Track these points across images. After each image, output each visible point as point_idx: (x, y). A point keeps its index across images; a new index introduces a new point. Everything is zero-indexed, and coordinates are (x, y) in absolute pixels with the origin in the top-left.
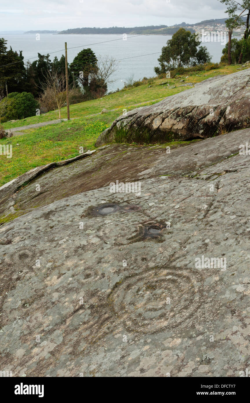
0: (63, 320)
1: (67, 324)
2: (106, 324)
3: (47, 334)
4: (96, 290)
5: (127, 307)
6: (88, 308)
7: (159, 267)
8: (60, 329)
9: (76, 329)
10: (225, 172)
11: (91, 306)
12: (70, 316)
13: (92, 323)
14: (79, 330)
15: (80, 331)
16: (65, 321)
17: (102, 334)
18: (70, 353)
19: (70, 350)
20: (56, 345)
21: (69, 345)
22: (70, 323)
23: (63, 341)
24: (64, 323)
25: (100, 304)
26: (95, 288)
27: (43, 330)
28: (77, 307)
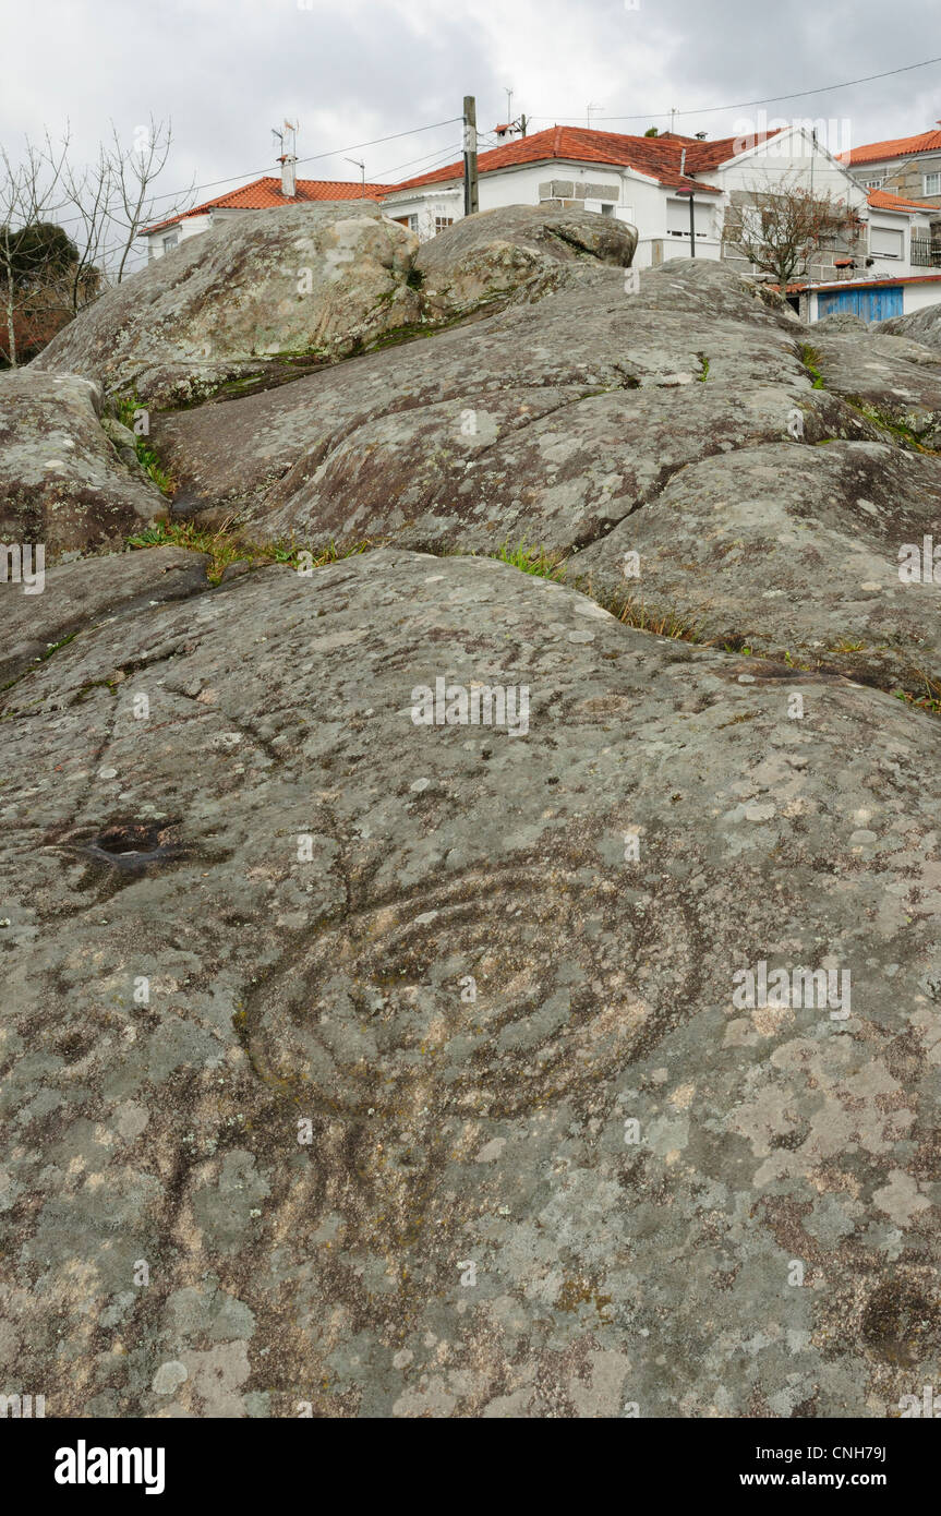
0: (156, 1241)
1: (195, 1245)
2: (375, 1157)
3: (140, 1334)
4: (177, 1071)
5: (384, 1066)
6: (218, 1146)
7: (333, 918)
8: (188, 1281)
9: (256, 1242)
10: (121, 674)
11: (222, 1135)
12: (173, 1212)
13: (301, 1186)
14: (280, 1237)
15: (287, 1239)
16: (167, 1241)
17: (407, 1190)
18: (358, 1327)
19: (338, 1317)
20: (242, 1347)
21: (305, 1308)
22: (204, 1239)
23: (260, 1310)
24: (174, 1251)
25: (256, 1112)
26: (164, 1070)
27: (98, 1328)
28: (166, 1167)
